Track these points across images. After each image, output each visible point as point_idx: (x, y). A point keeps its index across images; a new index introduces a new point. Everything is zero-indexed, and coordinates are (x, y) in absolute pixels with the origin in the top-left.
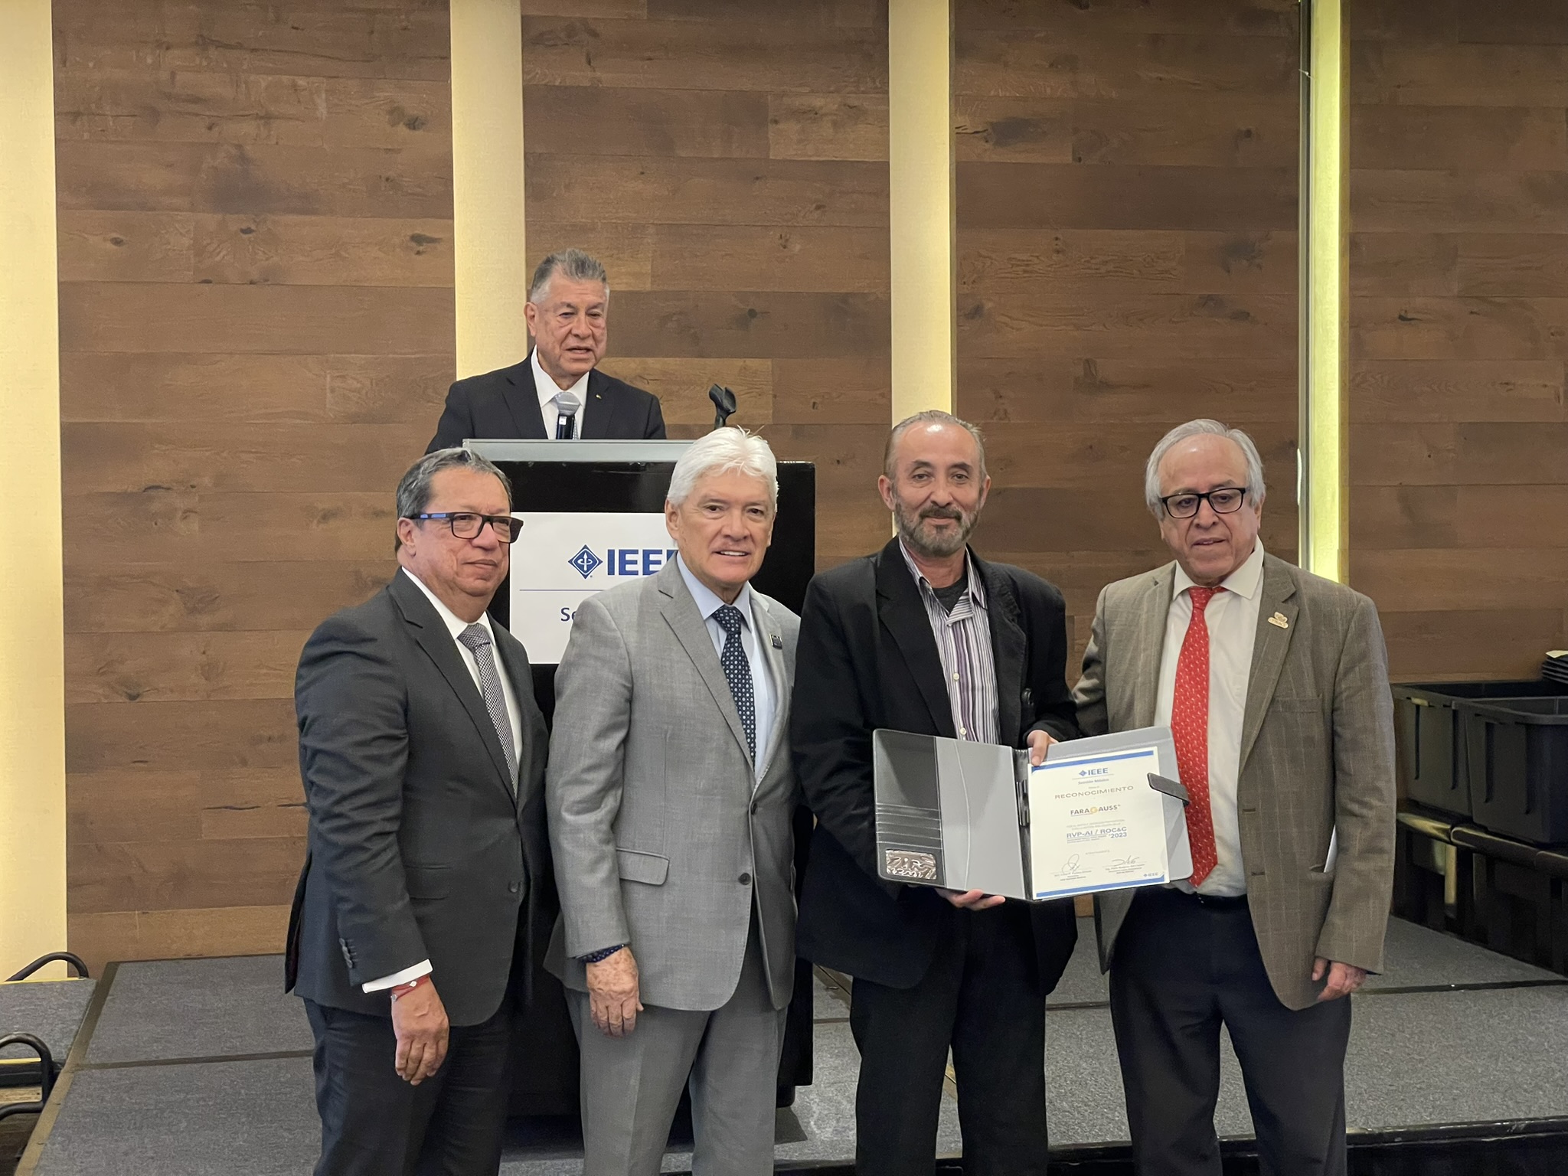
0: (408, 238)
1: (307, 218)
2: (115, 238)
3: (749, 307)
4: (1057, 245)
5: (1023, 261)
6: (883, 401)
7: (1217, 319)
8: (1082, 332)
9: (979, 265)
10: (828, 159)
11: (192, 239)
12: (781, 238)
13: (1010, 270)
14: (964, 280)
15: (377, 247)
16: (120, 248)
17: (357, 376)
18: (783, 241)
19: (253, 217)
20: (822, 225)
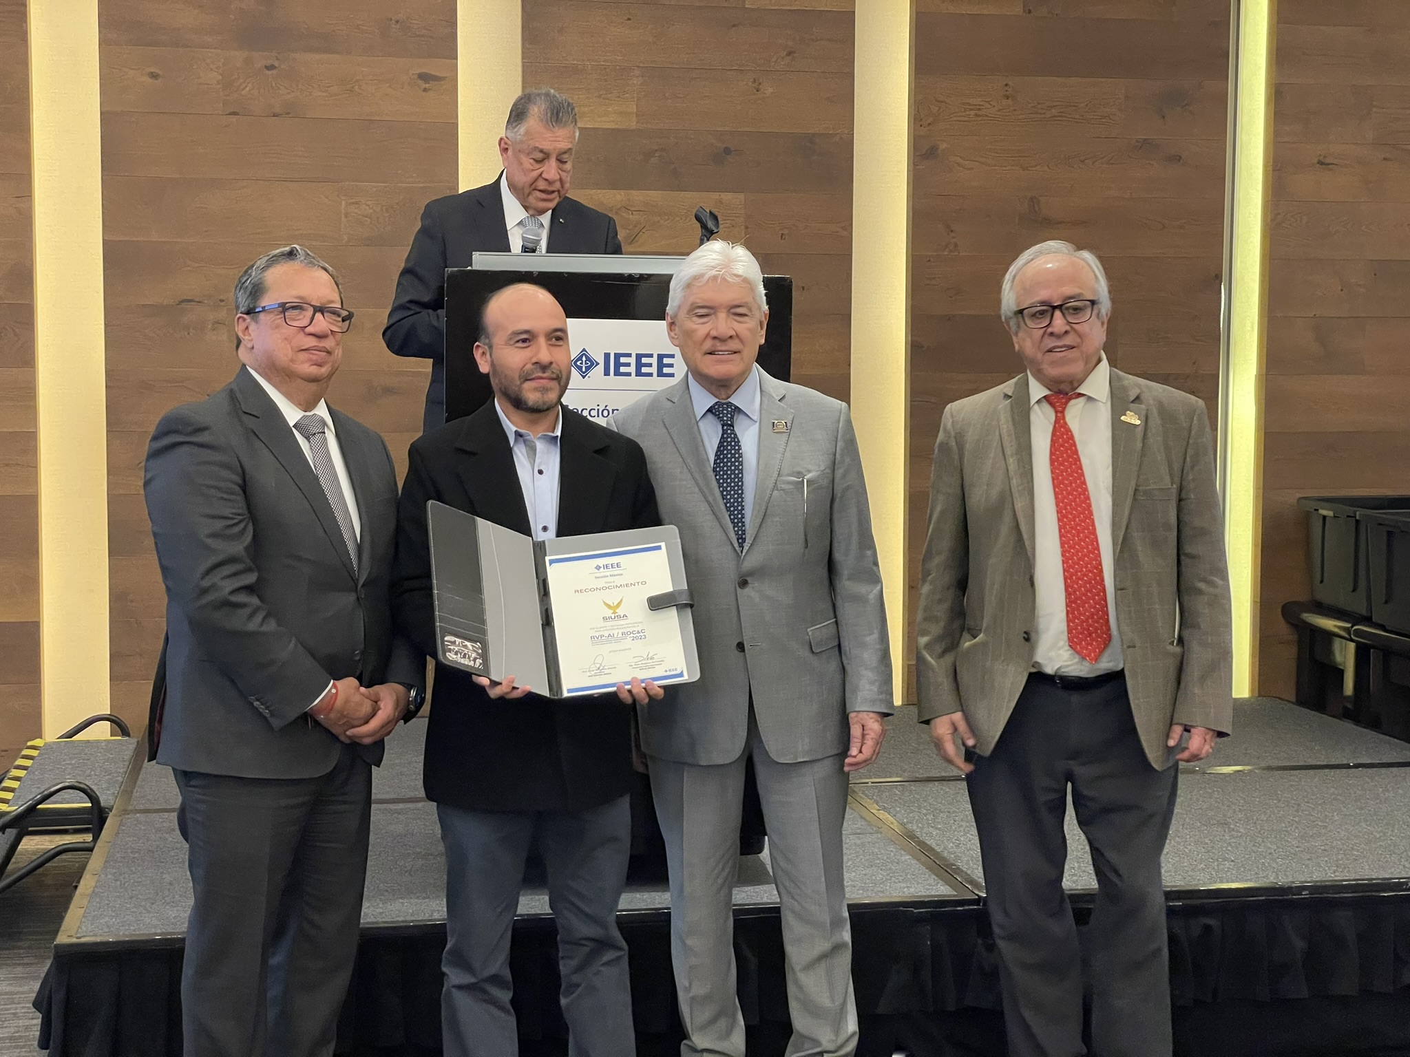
0: (416, 77)
1: (325, 56)
2: (152, 73)
3: (725, 146)
4: (1007, 91)
5: (976, 105)
6: (845, 233)
7: (1151, 162)
8: (1028, 172)
9: (935, 109)
10: (799, 8)
11: (221, 74)
12: (755, 81)
13: (963, 114)
14: (921, 123)
15: (388, 85)
16: (156, 81)
17: (369, 203)
18: (756, 84)
19: (276, 54)
20: (792, 70)
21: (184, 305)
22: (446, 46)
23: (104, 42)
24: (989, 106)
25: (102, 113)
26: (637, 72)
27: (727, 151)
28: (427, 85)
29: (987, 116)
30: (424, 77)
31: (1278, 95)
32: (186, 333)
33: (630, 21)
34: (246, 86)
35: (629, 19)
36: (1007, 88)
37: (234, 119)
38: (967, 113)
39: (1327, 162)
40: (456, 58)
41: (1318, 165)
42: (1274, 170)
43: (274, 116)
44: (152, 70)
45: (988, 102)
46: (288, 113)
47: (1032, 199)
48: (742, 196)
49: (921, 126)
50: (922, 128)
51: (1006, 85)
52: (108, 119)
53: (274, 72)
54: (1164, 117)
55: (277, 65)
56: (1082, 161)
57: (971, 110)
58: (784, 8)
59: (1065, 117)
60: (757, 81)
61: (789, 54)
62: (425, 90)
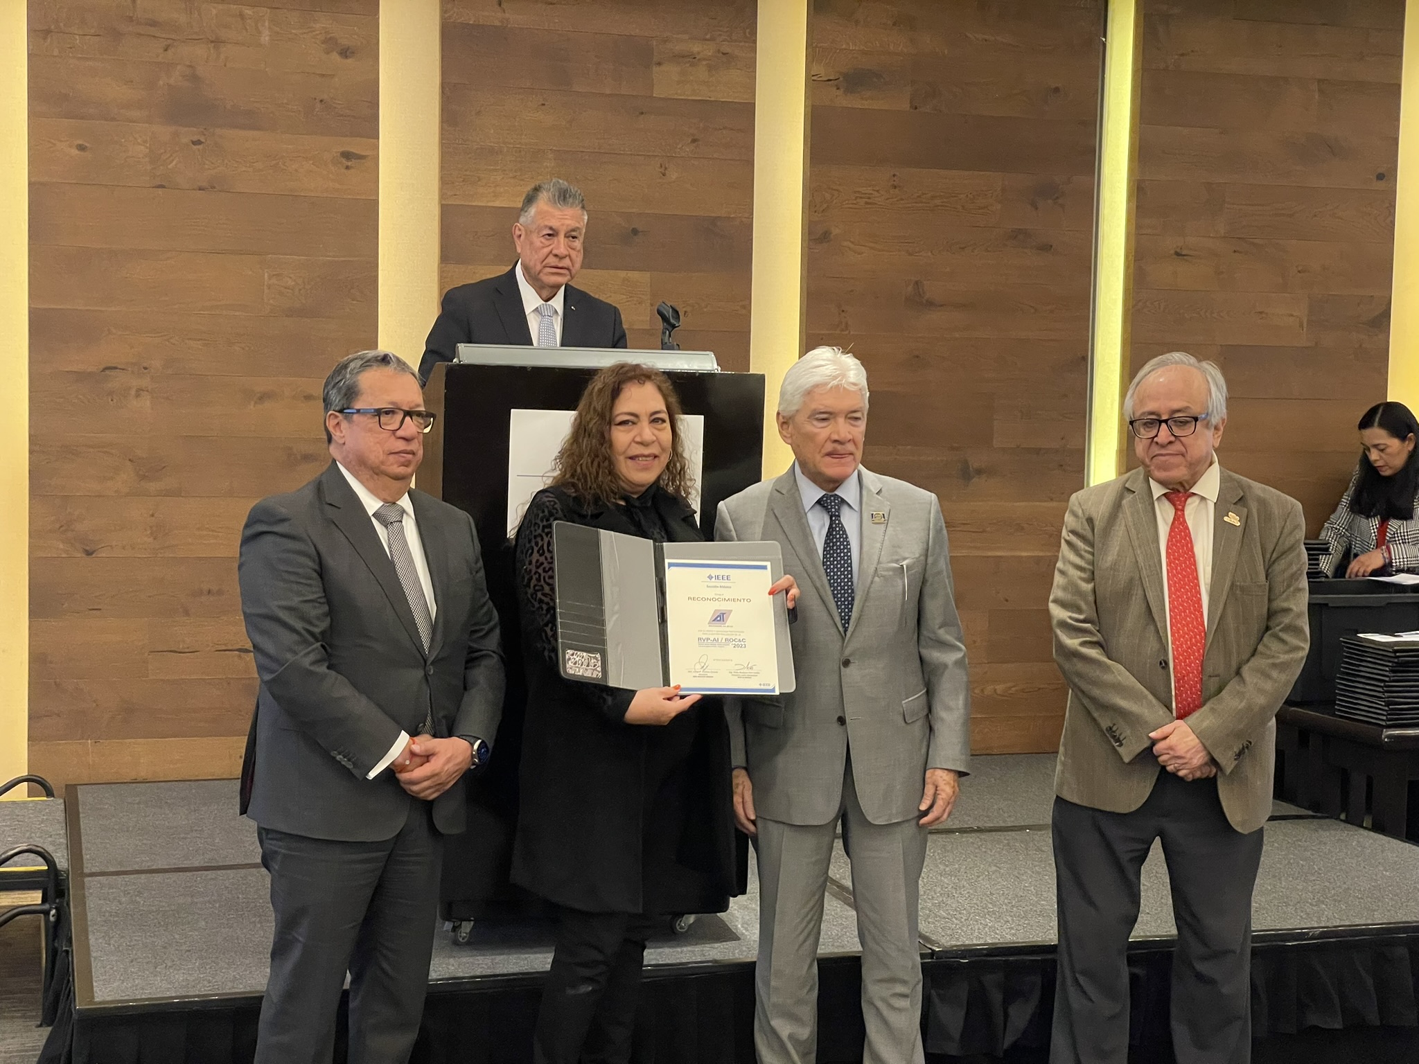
0: (338, 154)
1: (250, 133)
2: (80, 145)
3: (632, 227)
4: (894, 181)
5: (866, 194)
6: (744, 312)
7: (1025, 250)
8: (913, 257)
9: (828, 196)
10: (704, 98)
11: (147, 148)
12: (661, 166)
13: (855, 202)
14: (816, 209)
15: (311, 162)
16: (82, 153)
17: (292, 276)
18: (663, 168)
19: (202, 130)
20: (696, 156)
21: (107, 372)
22: (368, 124)
23: (32, 114)
24: (878, 195)
25: (29, 184)
26: (551, 156)
27: (635, 232)
28: (349, 164)
29: (876, 204)
30: (347, 155)
31: (1140, 192)
32: (110, 400)
33: (543, 107)
34: (173, 160)
35: (543, 105)
36: (895, 178)
37: (160, 191)
38: (858, 200)
39: (1183, 253)
40: (376, 136)
41: (1175, 256)
42: (1135, 261)
43: (200, 189)
44: (80, 142)
45: (878, 191)
46: (214, 188)
47: (917, 283)
48: (648, 274)
49: (815, 212)
50: (816, 214)
51: (894, 175)
52: (37, 190)
53: (200, 147)
54: (1037, 209)
55: (203, 140)
56: (963, 248)
57: (861, 198)
58: (690, 98)
59: (948, 207)
60: (663, 166)
61: (694, 141)
62: (347, 168)
